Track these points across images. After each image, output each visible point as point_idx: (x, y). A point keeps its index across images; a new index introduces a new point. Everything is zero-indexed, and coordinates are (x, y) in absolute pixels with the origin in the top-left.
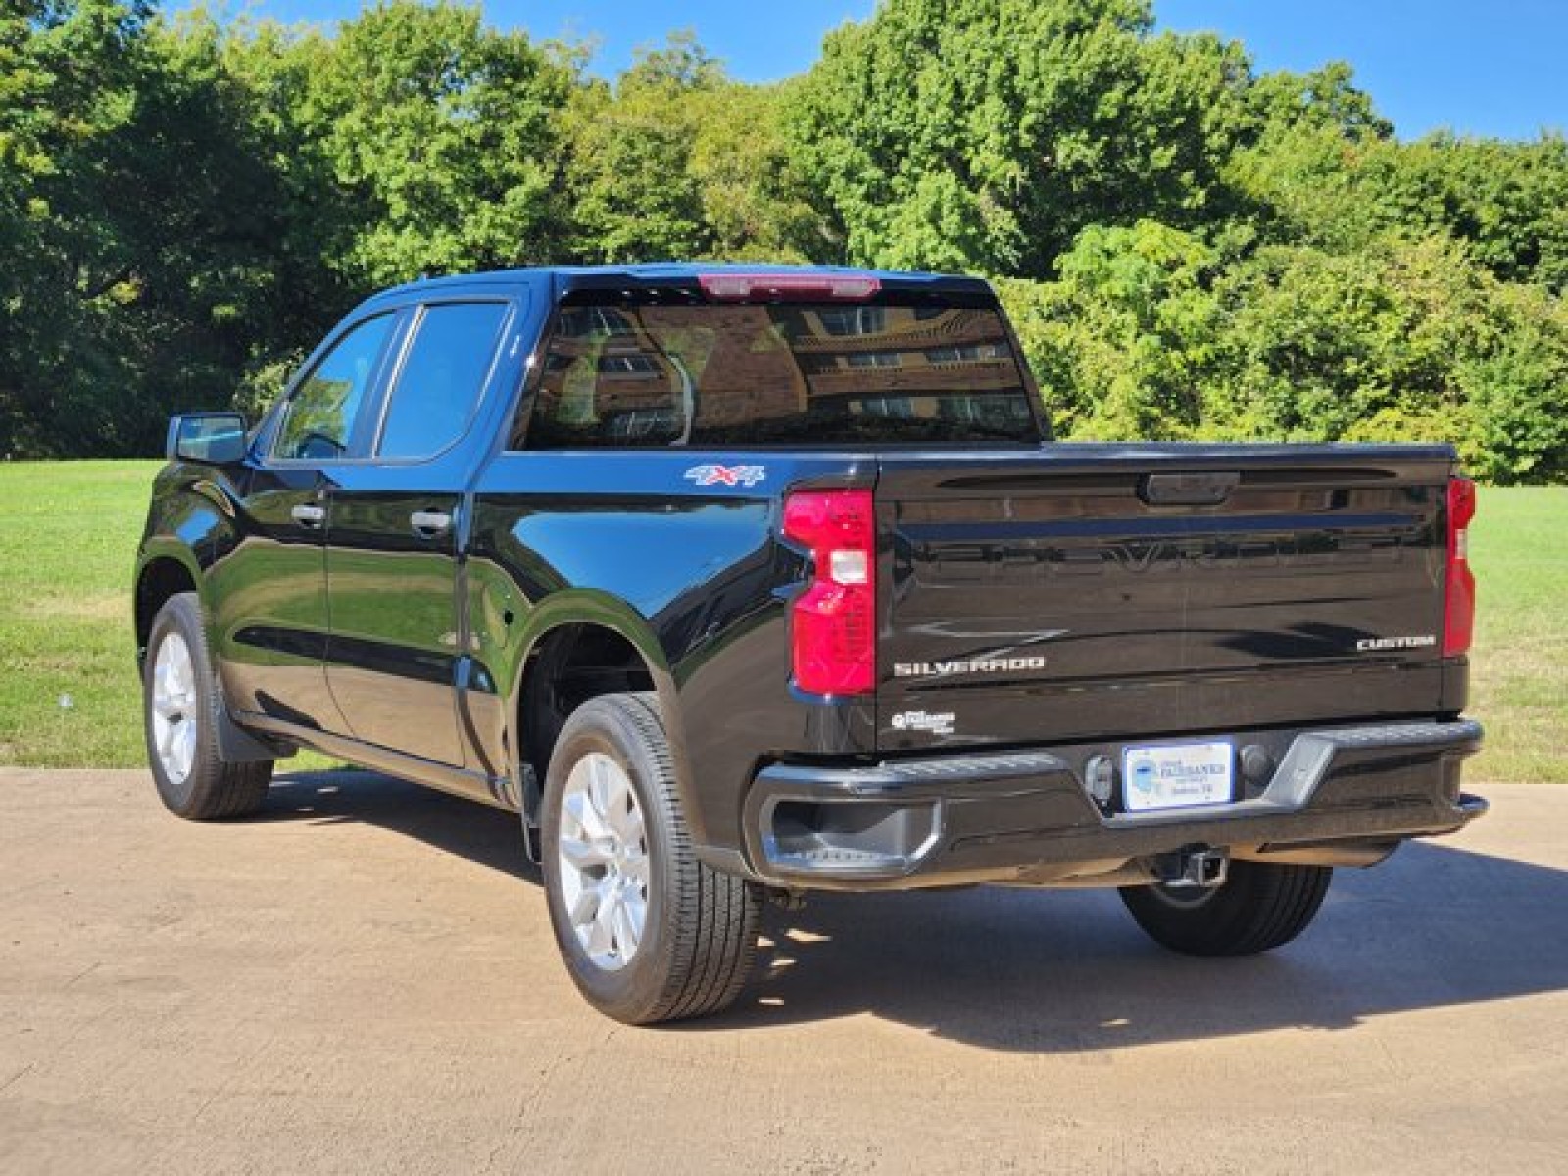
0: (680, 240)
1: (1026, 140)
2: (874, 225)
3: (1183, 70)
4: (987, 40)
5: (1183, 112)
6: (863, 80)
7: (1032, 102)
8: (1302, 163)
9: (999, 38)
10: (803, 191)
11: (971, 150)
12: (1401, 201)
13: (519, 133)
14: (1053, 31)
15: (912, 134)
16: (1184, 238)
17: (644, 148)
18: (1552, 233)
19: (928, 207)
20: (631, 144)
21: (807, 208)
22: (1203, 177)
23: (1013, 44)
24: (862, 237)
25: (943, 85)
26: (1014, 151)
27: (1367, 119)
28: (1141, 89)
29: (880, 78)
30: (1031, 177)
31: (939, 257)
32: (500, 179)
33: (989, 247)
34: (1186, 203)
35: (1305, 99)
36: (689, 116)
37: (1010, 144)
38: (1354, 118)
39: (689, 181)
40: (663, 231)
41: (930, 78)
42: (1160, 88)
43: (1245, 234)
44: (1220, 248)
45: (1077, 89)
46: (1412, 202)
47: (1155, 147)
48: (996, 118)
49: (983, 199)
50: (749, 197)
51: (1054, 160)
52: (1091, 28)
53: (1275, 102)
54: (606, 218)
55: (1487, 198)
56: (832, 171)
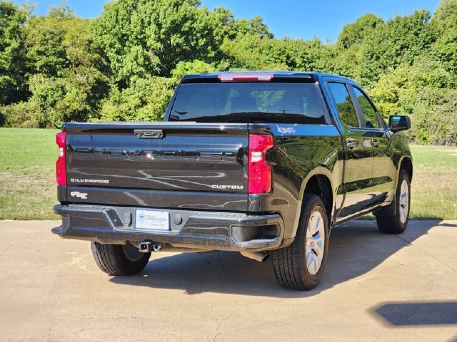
0: (59, 64)
1: (162, 37)
2: (118, 61)
3: (208, 17)
4: (151, 7)
5: (208, 29)
6: (115, 18)
7: (164, 26)
8: (246, 45)
9: (154, 7)
10: (98, 50)
11: (147, 39)
12: (274, 56)
13: (9, 31)
14: (170, 5)
15: (129, 34)
16: (208, 65)
17: (48, 36)
18: (316, 67)
19: (134, 56)
20: (44, 35)
21: (98, 55)
22: (215, 48)
23: (158, 9)
24: (115, 64)
25: (138, 19)
26: (159, 40)
27: (266, 33)
28: (196, 22)
29: (120, 17)
30: (164, 47)
31: (137, 71)
32: (3, 44)
33: (152, 68)
34: (209, 55)
35: (250, 27)
36: (64, 27)
37: (158, 37)
38: (263, 32)
39: (62, 47)
40: (54, 61)
41: (135, 17)
42: (201, 23)
43: (226, 64)
44: (219, 68)
45: (177, 22)
46: (277, 56)
47: (199, 39)
48: (154, 30)
49: (150, 53)
50: (81, 52)
51: (170, 42)
52: (181, 5)
53: (240, 27)
54: (37, 57)
55: (299, 56)
56: (106, 45)
